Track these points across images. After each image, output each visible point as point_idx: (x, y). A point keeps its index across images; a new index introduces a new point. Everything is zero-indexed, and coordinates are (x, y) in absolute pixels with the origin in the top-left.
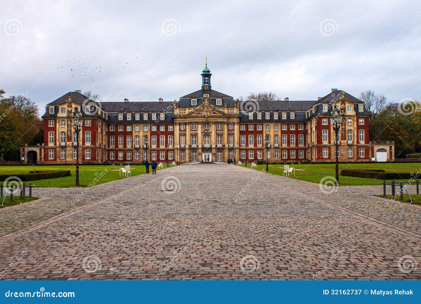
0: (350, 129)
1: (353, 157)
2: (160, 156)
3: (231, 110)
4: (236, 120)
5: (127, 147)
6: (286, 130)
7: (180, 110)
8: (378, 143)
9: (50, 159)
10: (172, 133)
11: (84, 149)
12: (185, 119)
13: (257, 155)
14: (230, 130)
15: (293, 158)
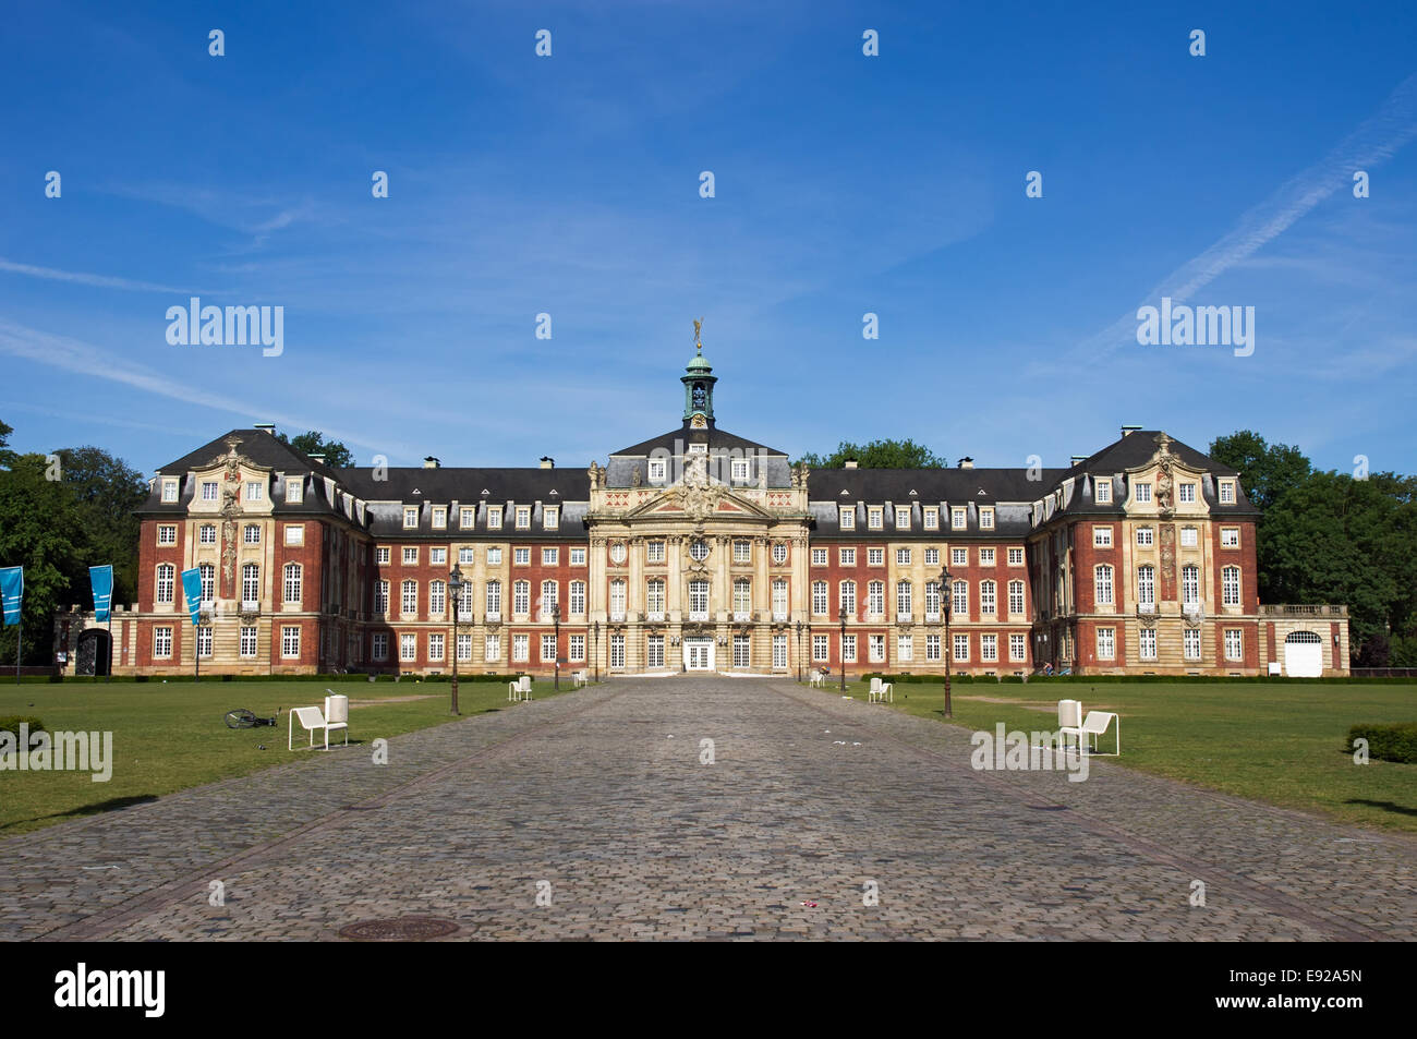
0: (1191, 562)
1: (1204, 661)
2: (542, 650)
3: (780, 496)
4: (797, 531)
5: (432, 619)
6: (966, 564)
7: (610, 497)
8: (1291, 613)
9: (156, 657)
10: (583, 573)
11: (276, 624)
12: (626, 528)
13: (866, 648)
14: (778, 565)
15: (989, 660)
